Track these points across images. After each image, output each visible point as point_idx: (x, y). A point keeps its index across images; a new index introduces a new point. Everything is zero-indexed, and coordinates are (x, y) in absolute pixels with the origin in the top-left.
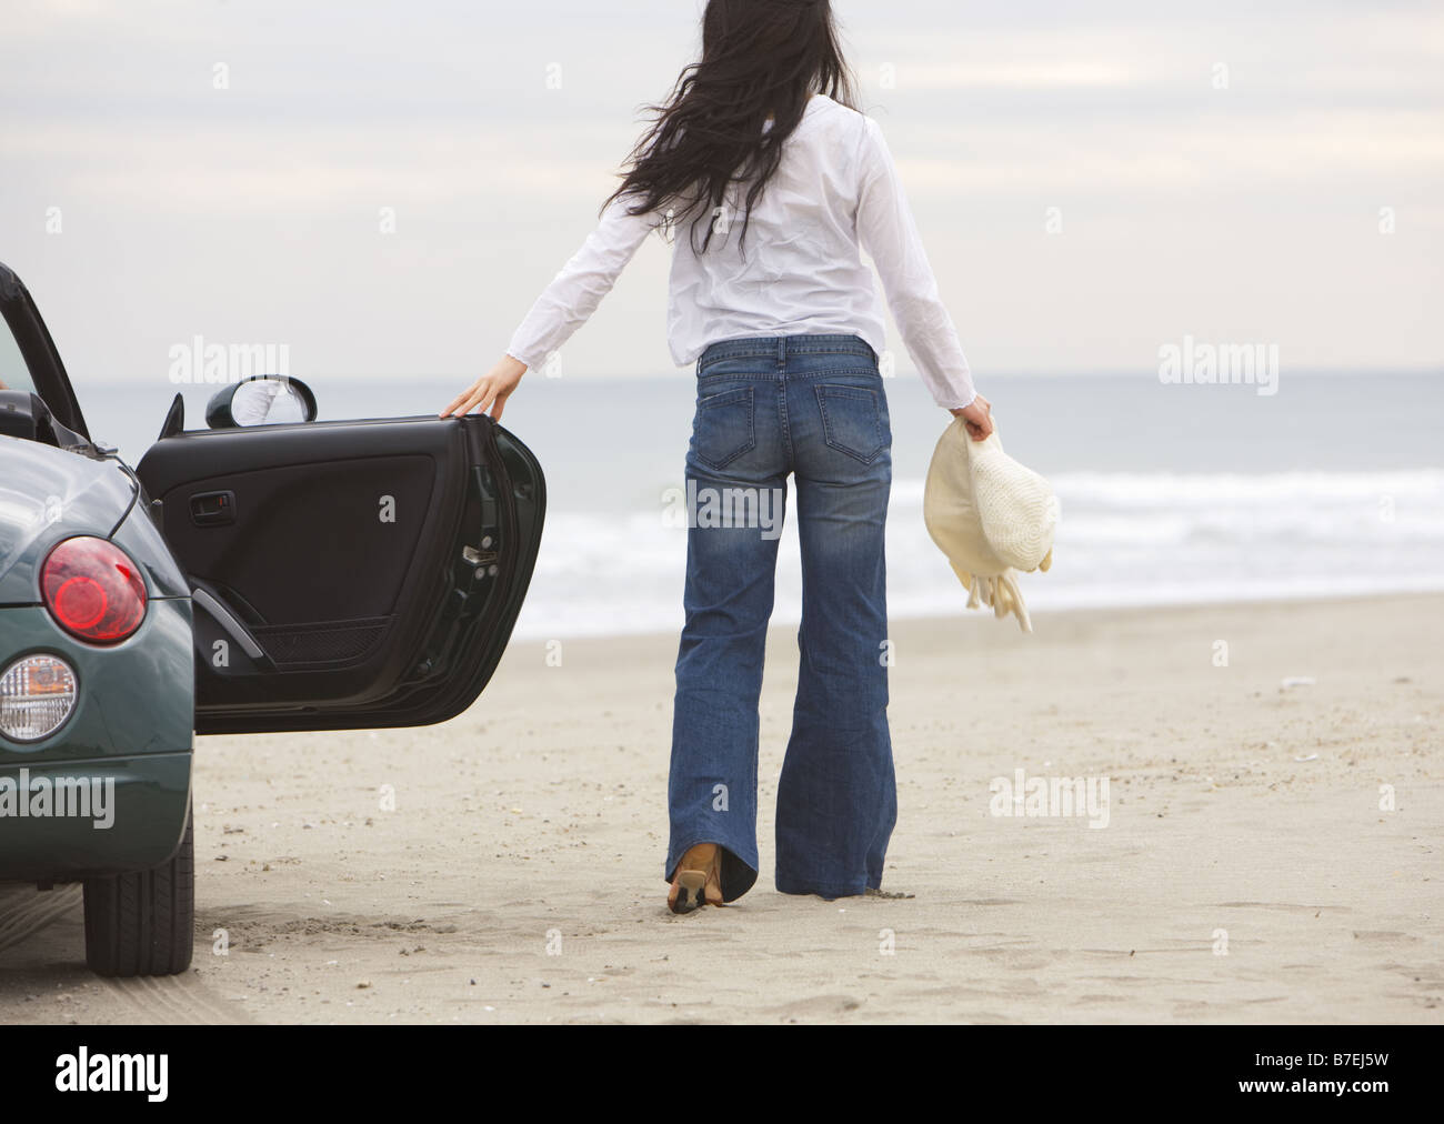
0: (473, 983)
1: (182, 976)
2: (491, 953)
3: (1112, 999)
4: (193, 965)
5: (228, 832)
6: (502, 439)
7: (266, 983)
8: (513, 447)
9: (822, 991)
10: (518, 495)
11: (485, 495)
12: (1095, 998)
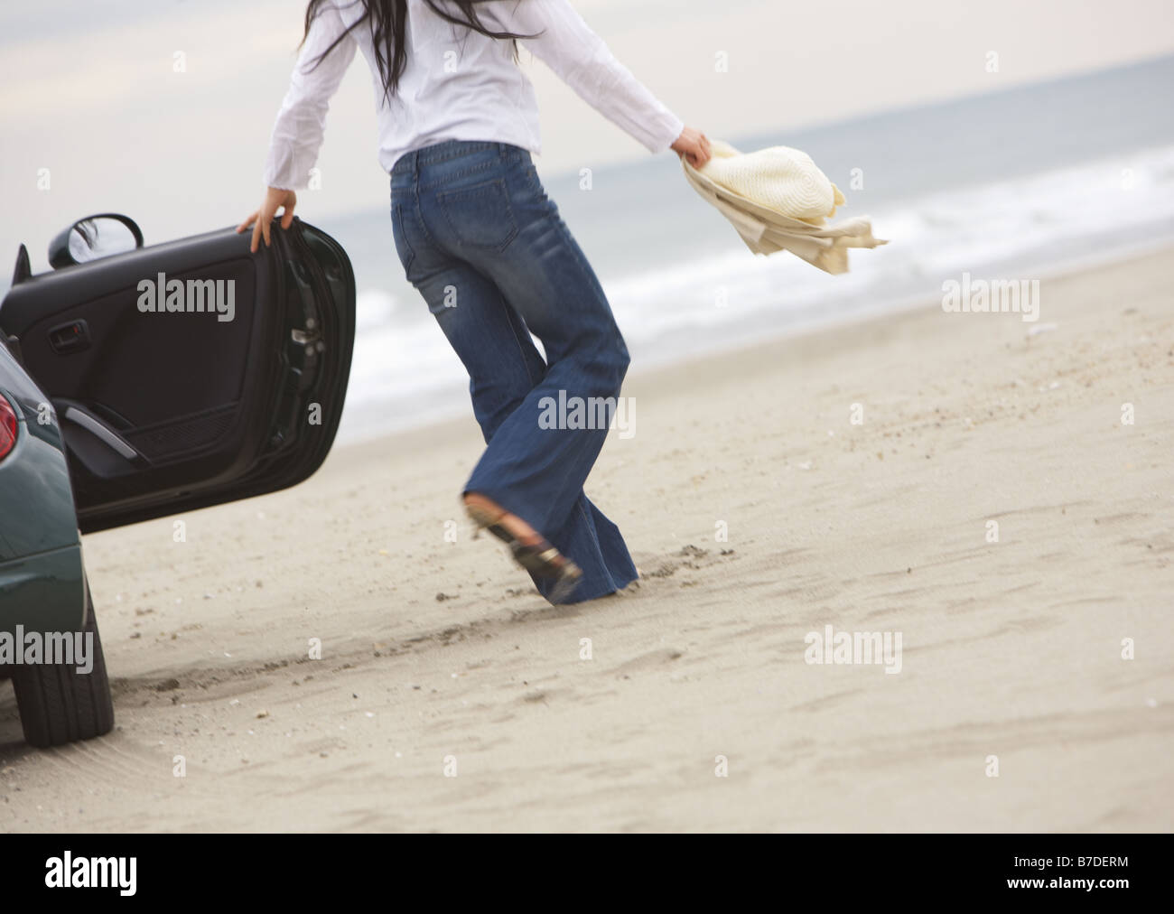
0: (355, 697)
1: (109, 736)
2: (369, 671)
3: (894, 610)
4: (116, 726)
5: (140, 613)
6: (307, 234)
7: (179, 728)
8: (320, 239)
9: (651, 649)
10: (329, 278)
11: (302, 283)
12: (879, 613)
